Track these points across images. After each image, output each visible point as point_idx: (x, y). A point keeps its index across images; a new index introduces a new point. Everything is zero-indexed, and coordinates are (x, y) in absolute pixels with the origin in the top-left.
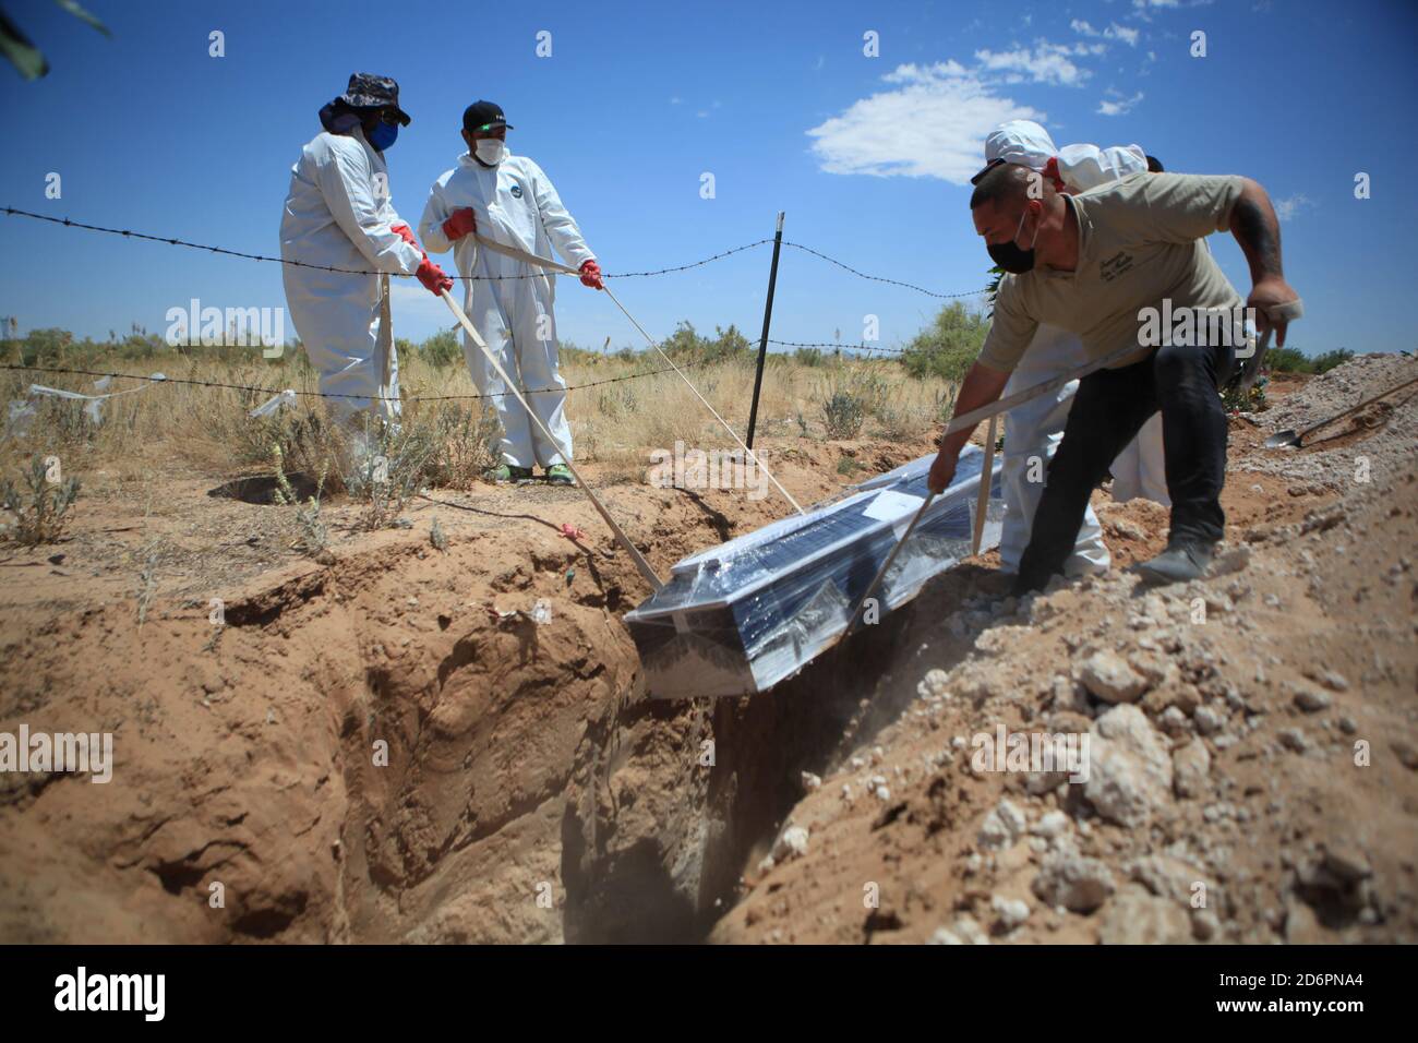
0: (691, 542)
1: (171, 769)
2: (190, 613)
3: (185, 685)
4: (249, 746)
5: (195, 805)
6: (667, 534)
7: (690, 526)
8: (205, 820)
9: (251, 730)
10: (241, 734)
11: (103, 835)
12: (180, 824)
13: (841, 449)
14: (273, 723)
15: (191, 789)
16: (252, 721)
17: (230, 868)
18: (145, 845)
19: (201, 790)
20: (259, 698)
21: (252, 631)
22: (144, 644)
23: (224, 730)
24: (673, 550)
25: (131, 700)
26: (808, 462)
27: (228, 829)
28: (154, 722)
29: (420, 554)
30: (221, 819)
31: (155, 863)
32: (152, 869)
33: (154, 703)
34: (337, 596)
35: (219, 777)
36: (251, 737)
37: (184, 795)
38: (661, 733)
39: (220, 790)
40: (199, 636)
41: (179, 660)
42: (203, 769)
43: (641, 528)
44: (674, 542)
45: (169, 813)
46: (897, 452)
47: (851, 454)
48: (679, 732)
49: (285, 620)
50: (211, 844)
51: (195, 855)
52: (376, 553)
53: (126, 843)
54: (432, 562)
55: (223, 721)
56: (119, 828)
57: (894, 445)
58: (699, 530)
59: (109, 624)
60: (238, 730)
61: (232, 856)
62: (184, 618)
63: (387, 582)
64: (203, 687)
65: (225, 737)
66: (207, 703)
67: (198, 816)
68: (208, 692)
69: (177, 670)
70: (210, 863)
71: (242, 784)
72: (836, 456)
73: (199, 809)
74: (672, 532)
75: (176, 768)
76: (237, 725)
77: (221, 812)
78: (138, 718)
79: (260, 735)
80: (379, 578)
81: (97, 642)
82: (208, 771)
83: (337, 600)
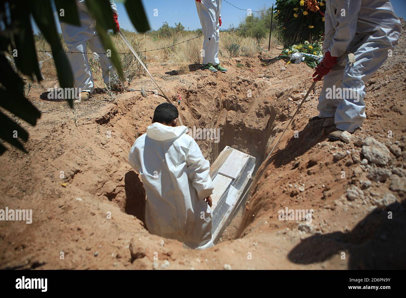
0: (207, 90)
1: (103, 168)
2: (89, 122)
3: (96, 143)
4: (117, 159)
5: (111, 177)
6: (200, 88)
7: (205, 85)
8: (114, 181)
9: (117, 154)
10: (115, 156)
11: (93, 187)
12: (109, 182)
13: (236, 60)
14: (121, 152)
15: (109, 173)
16: (117, 152)
17: (122, 193)
18: (102, 189)
19: (111, 172)
20: (115, 145)
21: (105, 126)
22: (81, 133)
23: (111, 155)
24: (202, 93)
25: (85, 149)
26: (229, 64)
27: (120, 182)
28: (93, 155)
29: (141, 99)
30: (117, 180)
31: (106, 194)
32: (105, 195)
33: (90, 149)
34: (122, 113)
35: (114, 168)
36: (117, 156)
37: (107, 174)
38: (203, 144)
39: (115, 172)
40: (94, 129)
41: (92, 136)
42: (110, 166)
43: (194, 87)
44: (202, 90)
45: (106, 180)
46: (249, 60)
47: (239, 61)
48: (207, 144)
49: (111, 121)
50: (117, 186)
51: (114, 190)
52: (130, 100)
53: (99, 189)
54: (144, 101)
55: (110, 153)
56: (96, 185)
57: (248, 58)
58: (207, 86)
59: (69, 128)
60: (114, 155)
61: (122, 189)
62: (88, 124)
63: (135, 108)
64: (102, 143)
65: (112, 157)
66: (104, 148)
67: (112, 179)
68: (103, 145)
69: (92, 139)
70: (118, 192)
71: (119, 170)
72: (235, 62)
73: (112, 178)
74: (201, 87)
75: (104, 167)
76: (113, 153)
77: (117, 178)
78: (89, 154)
79: (119, 155)
80: (132, 107)
81: (69, 134)
82: (111, 167)
83: (122, 115)
